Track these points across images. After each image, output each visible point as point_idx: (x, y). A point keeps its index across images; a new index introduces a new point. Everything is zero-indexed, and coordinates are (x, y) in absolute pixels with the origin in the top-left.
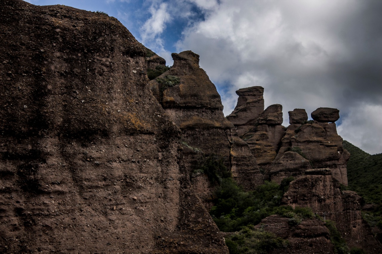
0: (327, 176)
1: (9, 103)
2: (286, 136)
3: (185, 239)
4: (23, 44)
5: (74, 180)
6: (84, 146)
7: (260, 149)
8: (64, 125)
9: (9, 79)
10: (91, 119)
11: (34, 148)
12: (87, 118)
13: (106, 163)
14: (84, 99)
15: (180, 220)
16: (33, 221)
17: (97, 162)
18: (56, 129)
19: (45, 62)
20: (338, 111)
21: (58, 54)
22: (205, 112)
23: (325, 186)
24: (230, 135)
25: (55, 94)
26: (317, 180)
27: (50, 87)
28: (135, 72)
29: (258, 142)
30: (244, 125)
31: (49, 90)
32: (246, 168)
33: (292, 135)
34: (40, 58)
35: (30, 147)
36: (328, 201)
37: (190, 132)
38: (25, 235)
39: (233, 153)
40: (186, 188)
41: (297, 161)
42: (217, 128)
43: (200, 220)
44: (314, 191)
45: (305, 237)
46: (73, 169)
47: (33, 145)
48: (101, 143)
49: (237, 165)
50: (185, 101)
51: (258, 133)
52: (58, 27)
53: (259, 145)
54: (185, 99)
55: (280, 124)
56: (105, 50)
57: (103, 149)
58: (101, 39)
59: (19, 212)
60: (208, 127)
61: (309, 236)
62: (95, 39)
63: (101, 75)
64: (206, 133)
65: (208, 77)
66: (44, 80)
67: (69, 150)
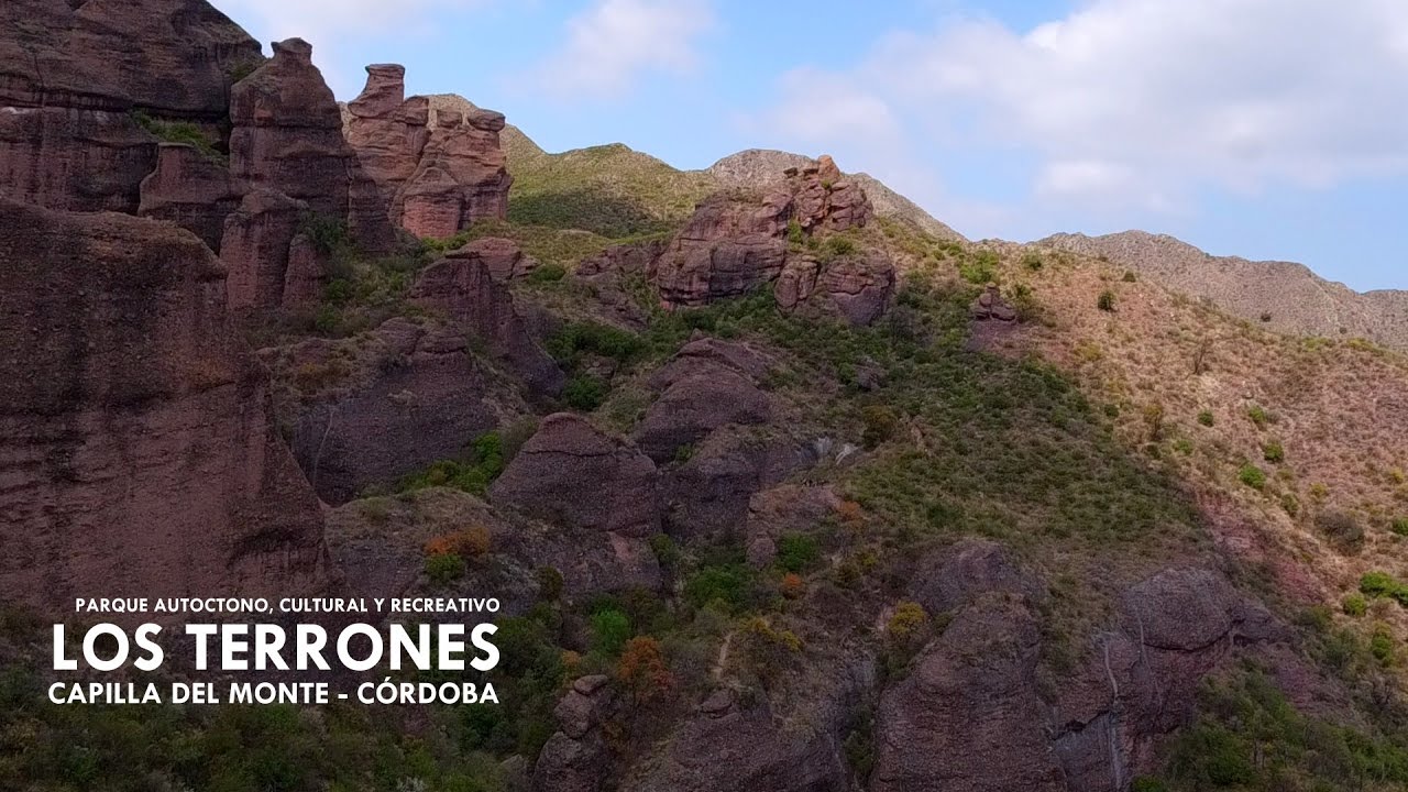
0: (473, 260)
1: (35, 372)
2: (429, 144)
3: (269, 509)
4: (53, 285)
5: (125, 459)
6: (137, 414)
7: (394, 158)
8: (111, 393)
9: (34, 338)
10: (148, 381)
11: (69, 428)
12: (143, 379)
13: (169, 434)
14: (141, 354)
15: (264, 483)
16: (68, 520)
17: (157, 434)
18: (100, 400)
19: (87, 310)
20: (504, 118)
21: (105, 296)
22: (316, 133)
23: (469, 274)
24: (350, 167)
25: (99, 352)
26: (460, 266)
27: (91, 345)
28: (212, 302)
29: (390, 147)
30: (373, 118)
31: (91, 349)
32: (368, 213)
33: (439, 143)
34: (78, 303)
35: (63, 427)
36: (472, 293)
37: (292, 163)
38: (56, 538)
39: (352, 193)
40: (273, 440)
41: (442, 183)
42: (332, 156)
43: (290, 480)
44: (454, 280)
45: (436, 353)
46: (122, 447)
47: (68, 424)
48: (163, 407)
49: (357, 210)
50: (289, 117)
51: (392, 133)
52: (103, 259)
53: (392, 151)
54: (288, 114)
55: (424, 125)
56: (171, 281)
57: (166, 414)
58: (166, 266)
59: (48, 510)
60: (319, 156)
61: (443, 352)
62: (157, 268)
63: (164, 316)
64: (315, 164)
65: (323, 79)
66: (83, 335)
67: (119, 423)
